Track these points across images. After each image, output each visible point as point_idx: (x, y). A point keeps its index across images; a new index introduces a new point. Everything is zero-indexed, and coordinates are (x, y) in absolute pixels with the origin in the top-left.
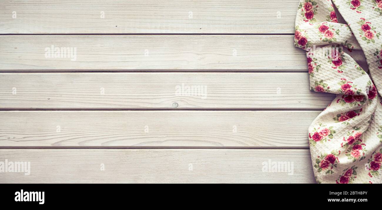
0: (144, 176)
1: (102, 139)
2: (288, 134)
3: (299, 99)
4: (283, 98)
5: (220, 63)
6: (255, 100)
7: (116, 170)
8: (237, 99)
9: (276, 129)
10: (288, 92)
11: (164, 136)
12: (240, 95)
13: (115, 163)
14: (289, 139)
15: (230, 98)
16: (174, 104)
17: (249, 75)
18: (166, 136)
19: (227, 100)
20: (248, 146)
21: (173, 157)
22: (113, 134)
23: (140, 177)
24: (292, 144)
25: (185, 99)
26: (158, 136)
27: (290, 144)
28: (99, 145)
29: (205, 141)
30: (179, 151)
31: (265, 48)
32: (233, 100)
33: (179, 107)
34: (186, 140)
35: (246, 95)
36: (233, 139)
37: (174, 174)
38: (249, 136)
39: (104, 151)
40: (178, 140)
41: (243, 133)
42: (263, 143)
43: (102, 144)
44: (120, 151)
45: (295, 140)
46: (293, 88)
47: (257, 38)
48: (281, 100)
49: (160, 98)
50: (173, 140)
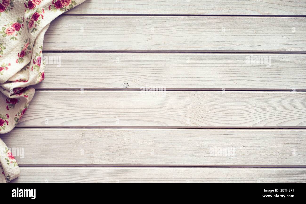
0: (98, 156)
1: (62, 118)
2: (224, 114)
3: (236, 80)
4: (220, 79)
5: (165, 43)
6: (195, 81)
7: (74, 149)
8: (180, 79)
9: (214, 109)
10: (225, 73)
11: (117, 116)
12: (182, 76)
13: (73, 143)
14: (225, 119)
15: (174, 79)
16: (125, 84)
17: (191, 55)
18: (118, 116)
19: (171, 81)
20: (190, 126)
21: (123, 137)
22: (71, 114)
23: (94, 157)
24: (228, 124)
25: (134, 79)
26: (111, 116)
27: (226, 124)
28: (59, 124)
29: (152, 121)
30: (129, 131)
31: (203, 29)
32: (177, 81)
33: (130, 87)
34: (135, 120)
35: (188, 76)
36: (176, 119)
37: (125, 153)
38: (190, 116)
39: (63, 130)
40: (128, 120)
41: (185, 114)
42: (203, 123)
43: (62, 123)
44: (78, 131)
45: (231, 120)
46: (229, 69)
47: (194, 19)
48: (217, 81)
49: (113, 78)
50: (124, 120)
